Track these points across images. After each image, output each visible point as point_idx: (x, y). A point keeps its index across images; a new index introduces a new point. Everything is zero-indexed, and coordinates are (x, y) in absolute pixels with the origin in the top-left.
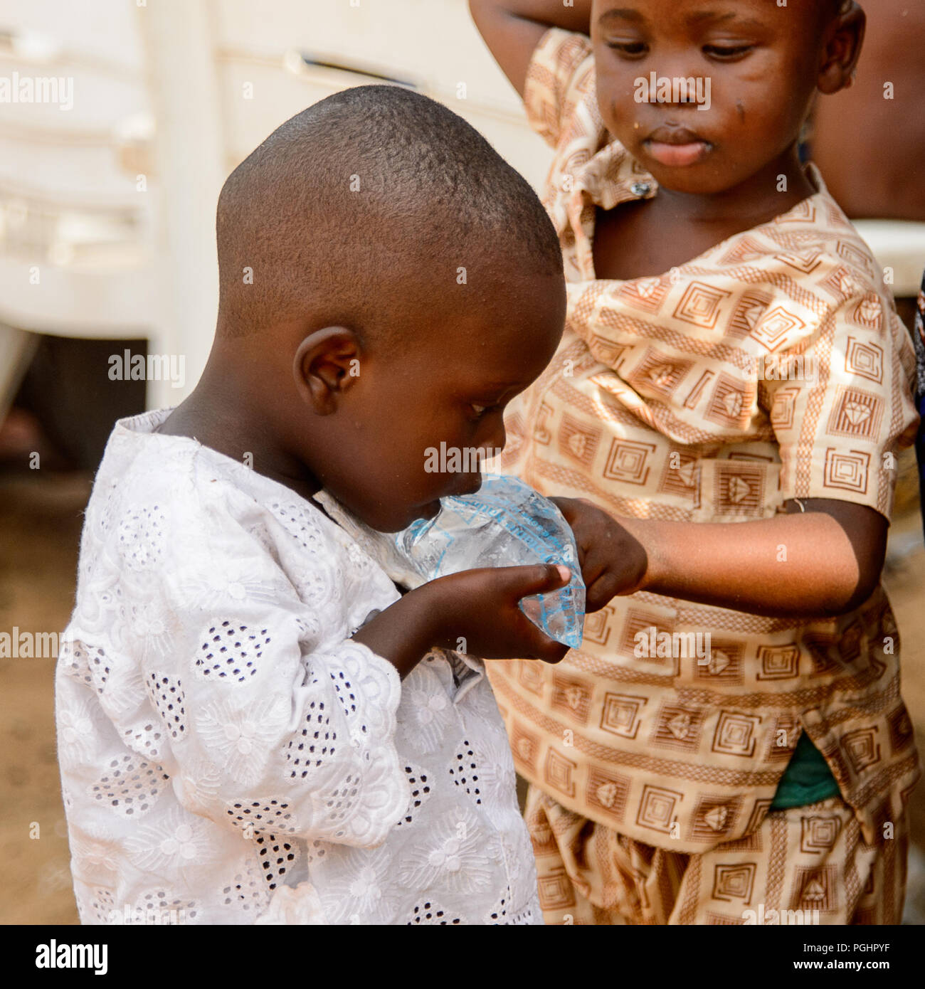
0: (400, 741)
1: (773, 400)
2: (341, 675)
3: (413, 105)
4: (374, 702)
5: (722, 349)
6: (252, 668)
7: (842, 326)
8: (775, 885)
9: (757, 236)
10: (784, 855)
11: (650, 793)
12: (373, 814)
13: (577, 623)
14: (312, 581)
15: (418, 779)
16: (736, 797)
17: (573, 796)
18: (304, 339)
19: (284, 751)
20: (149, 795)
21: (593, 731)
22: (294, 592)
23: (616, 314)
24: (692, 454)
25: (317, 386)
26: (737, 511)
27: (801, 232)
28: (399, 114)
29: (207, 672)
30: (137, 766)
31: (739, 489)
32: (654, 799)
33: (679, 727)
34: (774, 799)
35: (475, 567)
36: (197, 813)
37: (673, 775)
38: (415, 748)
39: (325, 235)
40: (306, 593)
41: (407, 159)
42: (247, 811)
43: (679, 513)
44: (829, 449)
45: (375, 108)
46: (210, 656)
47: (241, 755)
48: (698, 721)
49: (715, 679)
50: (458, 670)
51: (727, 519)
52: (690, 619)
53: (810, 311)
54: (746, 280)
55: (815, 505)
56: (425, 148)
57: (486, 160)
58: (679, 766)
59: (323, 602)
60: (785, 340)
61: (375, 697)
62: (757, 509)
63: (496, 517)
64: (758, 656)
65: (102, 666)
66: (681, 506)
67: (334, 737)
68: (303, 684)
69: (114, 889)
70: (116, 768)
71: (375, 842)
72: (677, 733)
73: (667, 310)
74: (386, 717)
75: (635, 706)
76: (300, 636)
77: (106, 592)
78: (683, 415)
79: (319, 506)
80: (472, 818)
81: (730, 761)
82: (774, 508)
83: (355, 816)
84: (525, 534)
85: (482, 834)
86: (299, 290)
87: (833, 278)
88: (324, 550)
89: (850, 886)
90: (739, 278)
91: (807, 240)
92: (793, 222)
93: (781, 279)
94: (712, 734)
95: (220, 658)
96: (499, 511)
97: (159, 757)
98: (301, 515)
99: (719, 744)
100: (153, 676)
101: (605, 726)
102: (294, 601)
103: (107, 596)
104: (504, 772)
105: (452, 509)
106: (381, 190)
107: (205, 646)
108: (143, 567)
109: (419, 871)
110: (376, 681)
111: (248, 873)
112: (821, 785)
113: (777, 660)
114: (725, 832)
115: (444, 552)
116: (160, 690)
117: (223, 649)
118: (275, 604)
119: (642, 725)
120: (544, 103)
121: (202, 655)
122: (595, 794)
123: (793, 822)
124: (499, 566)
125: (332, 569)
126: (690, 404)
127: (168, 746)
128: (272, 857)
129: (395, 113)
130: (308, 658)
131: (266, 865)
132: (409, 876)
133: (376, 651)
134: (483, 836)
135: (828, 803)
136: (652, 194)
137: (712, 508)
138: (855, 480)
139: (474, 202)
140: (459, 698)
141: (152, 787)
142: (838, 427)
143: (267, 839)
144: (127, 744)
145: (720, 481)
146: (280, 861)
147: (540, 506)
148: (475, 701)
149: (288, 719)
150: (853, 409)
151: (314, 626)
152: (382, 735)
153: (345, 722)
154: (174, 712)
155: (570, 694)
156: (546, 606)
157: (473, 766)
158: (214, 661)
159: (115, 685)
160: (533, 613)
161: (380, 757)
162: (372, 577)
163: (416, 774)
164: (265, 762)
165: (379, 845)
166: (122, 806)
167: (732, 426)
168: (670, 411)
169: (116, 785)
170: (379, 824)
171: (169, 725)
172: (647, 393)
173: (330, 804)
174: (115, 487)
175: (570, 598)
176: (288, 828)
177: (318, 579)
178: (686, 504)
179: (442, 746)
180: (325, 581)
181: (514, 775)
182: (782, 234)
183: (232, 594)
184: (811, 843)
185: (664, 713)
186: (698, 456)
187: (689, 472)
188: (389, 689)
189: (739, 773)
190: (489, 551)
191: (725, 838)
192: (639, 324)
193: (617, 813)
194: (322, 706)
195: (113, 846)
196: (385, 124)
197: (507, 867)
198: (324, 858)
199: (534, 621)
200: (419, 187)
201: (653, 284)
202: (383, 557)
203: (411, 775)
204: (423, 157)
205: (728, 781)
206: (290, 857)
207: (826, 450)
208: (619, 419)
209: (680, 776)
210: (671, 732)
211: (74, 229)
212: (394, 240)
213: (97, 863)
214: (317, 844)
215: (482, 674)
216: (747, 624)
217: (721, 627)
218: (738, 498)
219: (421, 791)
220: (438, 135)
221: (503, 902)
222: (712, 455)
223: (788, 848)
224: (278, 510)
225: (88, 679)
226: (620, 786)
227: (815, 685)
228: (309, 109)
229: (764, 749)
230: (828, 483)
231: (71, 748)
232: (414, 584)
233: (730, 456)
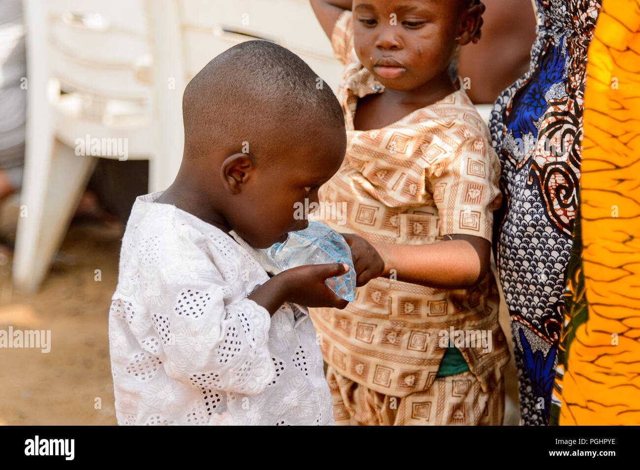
0: (270, 346)
1: (434, 188)
2: (243, 315)
3: (273, 49)
4: (258, 327)
5: (410, 163)
6: (201, 312)
7: (465, 153)
8: (440, 412)
9: (427, 111)
10: (444, 398)
11: (379, 368)
12: (258, 379)
13: (352, 291)
14: (229, 271)
15: (278, 364)
16: (418, 371)
17: (345, 369)
18: (226, 159)
19: (217, 350)
20: (152, 371)
21: (352, 340)
22: (221, 276)
23: (360, 147)
24: (396, 212)
25: (232, 181)
26: (417, 238)
27: (448, 109)
28: (267, 54)
29: (180, 313)
30: (147, 358)
31: (418, 228)
32: (381, 371)
33: (391, 338)
34: (438, 372)
35: (304, 265)
36: (175, 379)
37: (389, 360)
38: (277, 349)
39: (234, 111)
40: (226, 277)
41: (272, 74)
42: (199, 378)
43: (390, 239)
44: (461, 211)
45: (256, 51)
46: (182, 306)
47: (197, 352)
48: (401, 335)
49: (408, 316)
50: (296, 313)
51: (412, 242)
52: (395, 288)
53: (449, 145)
54: (420, 131)
55: (457, 237)
56: (280, 69)
57: (308, 74)
58: (392, 356)
59: (235, 280)
60: (437, 159)
61: (259, 325)
62: (427, 237)
63: (314, 241)
64: (428, 305)
65: (131, 311)
66: (390, 236)
67: (240, 344)
68: (225, 319)
69: (136, 415)
70: (137, 359)
71: (259, 392)
72: (391, 341)
73: (383, 145)
74: (264, 334)
75: (371, 328)
76: (224, 296)
77: (133, 276)
78: (391, 193)
79: (232, 237)
80: (304, 381)
81: (416, 354)
82: (434, 236)
83: (249, 380)
84: (328, 249)
85: (308, 389)
86: (223, 137)
87: (461, 131)
88: (234, 257)
89: (475, 412)
90: (417, 130)
91: (451, 112)
92: (445, 104)
93: (437, 131)
94: (407, 341)
95: (186, 307)
96: (316, 238)
97: (158, 354)
98: (224, 241)
99: (411, 346)
100: (155, 316)
101: (358, 337)
102: (221, 280)
103: (133, 278)
104: (318, 360)
105: (294, 237)
106: (260, 89)
107: (180, 301)
108: (150, 265)
109: (279, 406)
110: (259, 317)
111: (199, 408)
112: (462, 365)
113: (437, 307)
114: (414, 387)
115: (290, 258)
116: (158, 322)
117: (188, 303)
118: (212, 282)
119: (374, 337)
120: (340, 46)
121: (178, 305)
122: (354, 369)
123: (449, 382)
124: (316, 264)
125: (238, 266)
126: (394, 189)
127: (162, 348)
128: (210, 400)
129: (266, 53)
130: (227, 307)
131: (207, 404)
132: (274, 409)
133: (259, 303)
134: (309, 390)
135: (465, 374)
136: (382, 91)
137: (405, 237)
138: (474, 225)
139: (304, 94)
140: (296, 326)
141: (154, 367)
142: (465, 201)
143: (207, 392)
144: (142, 347)
145: (409, 224)
146: (214, 402)
147: (334, 236)
148: (304, 328)
149: (218, 335)
150: (472, 192)
151: (230, 292)
152: (262, 343)
153: (245, 336)
154: (165, 332)
155: (342, 323)
156: (338, 282)
157: (304, 358)
158: (183, 308)
159: (137, 319)
160: (332, 286)
161: (261, 353)
162: (257, 270)
163: (278, 361)
164: (208, 355)
165: (260, 394)
166: (140, 376)
167: (412, 199)
168: (386, 192)
169: (137, 367)
170: (261, 384)
171: (163, 338)
172: (375, 183)
173: (238, 375)
174: (136, 228)
175: (349, 279)
176: (218, 386)
177: (232, 270)
178: (392, 234)
179: (289, 349)
180: (235, 271)
181: (323, 362)
182: (439, 110)
183: (192, 277)
184: (457, 392)
185: (385, 332)
186: (399, 212)
187: (394, 220)
188: (265, 321)
189: (420, 359)
190: (312, 257)
191: (415, 390)
192: (370, 152)
193: (364, 378)
194: (234, 329)
195: (136, 395)
196: (261, 58)
197: (319, 405)
198: (235, 400)
199: (332, 290)
200: (278, 88)
201: (376, 133)
202: (261, 261)
203: (275, 362)
204: (280, 74)
205: (415, 363)
206: (218, 400)
207: (459, 211)
208: (362, 195)
209: (393, 361)
210: (388, 341)
211: (115, 108)
212: (267, 113)
213: (128, 403)
214: (231, 394)
215: (307, 315)
216: (422, 290)
217: (410, 292)
218: (418, 232)
219: (280, 369)
220: (286, 63)
221: (318, 421)
222: (406, 212)
223: (446, 394)
224: (213, 238)
225: (124, 317)
226: (365, 365)
227: (455, 319)
228: (225, 52)
229: (431, 348)
230: (461, 227)
231: (116, 349)
232: (276, 273)
233: (414, 213)
